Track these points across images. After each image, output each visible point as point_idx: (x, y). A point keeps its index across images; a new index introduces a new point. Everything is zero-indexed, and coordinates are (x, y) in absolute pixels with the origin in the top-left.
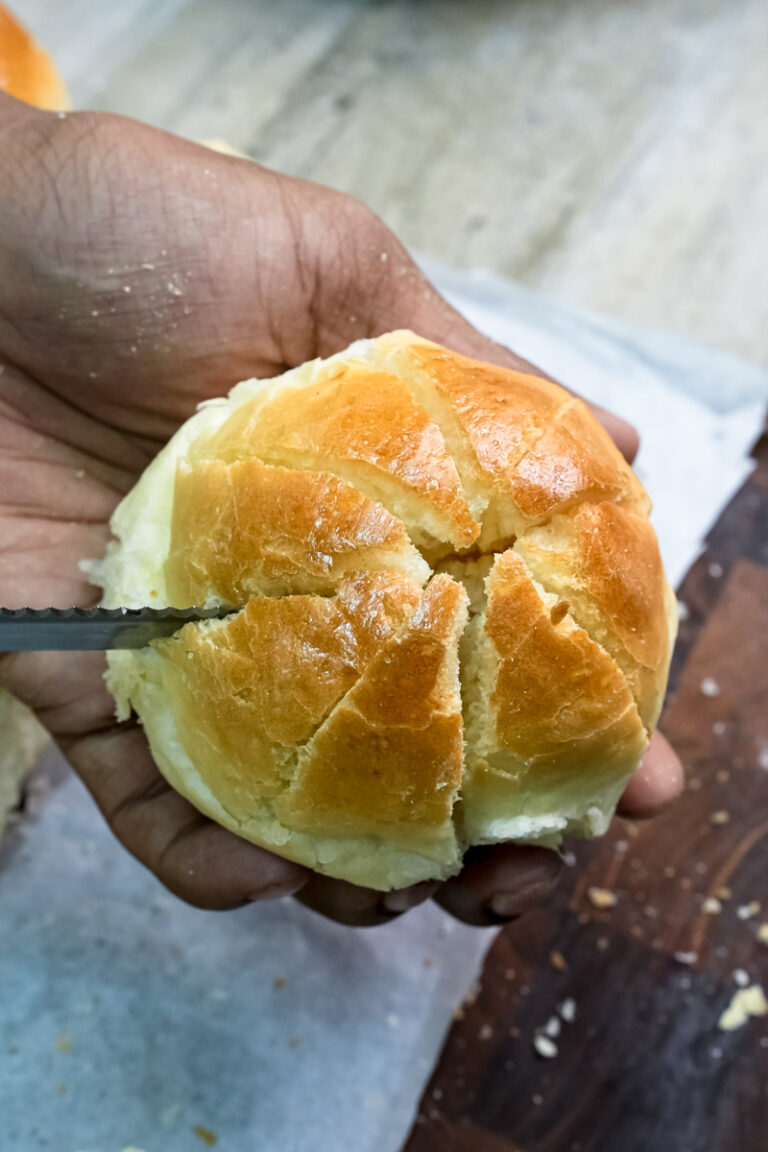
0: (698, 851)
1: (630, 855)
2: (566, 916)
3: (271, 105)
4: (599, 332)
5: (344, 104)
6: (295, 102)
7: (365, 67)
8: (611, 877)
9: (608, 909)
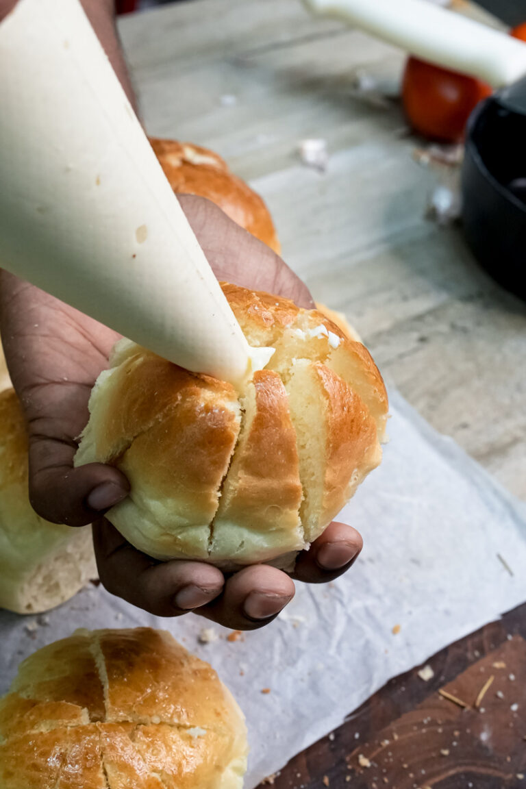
0: (426, 763)
1: (388, 748)
2: (342, 761)
3: (385, 325)
4: (496, 492)
5: (423, 340)
6: (399, 328)
7: (444, 327)
8: (374, 754)
9: (365, 768)
